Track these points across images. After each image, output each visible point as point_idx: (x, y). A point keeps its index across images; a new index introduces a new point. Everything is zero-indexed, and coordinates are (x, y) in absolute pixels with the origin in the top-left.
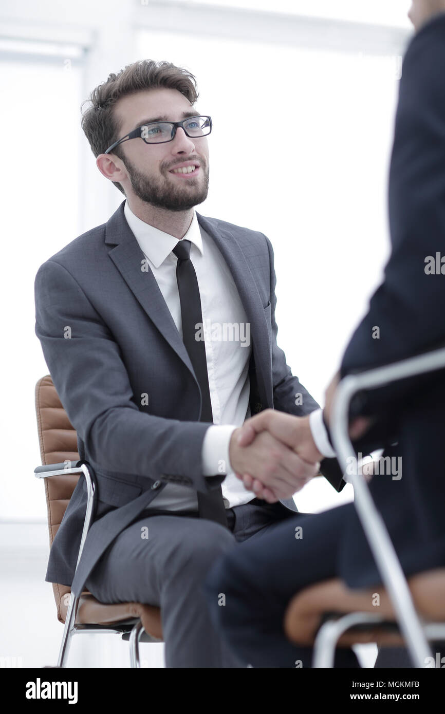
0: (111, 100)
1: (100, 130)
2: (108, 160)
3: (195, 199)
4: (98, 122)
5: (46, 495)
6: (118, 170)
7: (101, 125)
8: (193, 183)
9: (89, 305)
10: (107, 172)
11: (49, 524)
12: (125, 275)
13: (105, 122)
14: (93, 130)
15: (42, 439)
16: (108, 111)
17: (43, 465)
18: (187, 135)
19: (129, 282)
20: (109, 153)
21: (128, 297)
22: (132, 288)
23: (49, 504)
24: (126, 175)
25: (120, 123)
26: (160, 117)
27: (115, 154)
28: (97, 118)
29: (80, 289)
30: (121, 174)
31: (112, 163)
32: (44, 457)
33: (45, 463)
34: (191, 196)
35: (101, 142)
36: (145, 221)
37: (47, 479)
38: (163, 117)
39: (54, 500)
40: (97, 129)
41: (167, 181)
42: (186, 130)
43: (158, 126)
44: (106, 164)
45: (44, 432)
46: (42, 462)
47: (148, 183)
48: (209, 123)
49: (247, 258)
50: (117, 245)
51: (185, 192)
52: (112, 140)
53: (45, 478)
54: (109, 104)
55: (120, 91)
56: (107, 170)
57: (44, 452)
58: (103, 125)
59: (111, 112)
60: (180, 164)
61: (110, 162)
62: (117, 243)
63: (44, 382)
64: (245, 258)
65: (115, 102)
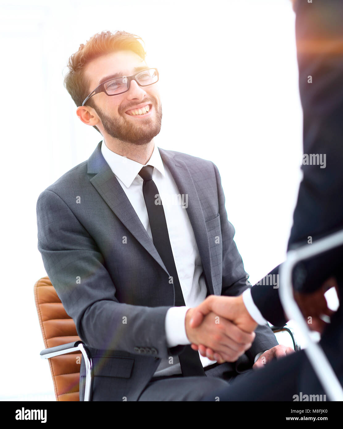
0: (80, 65)
1: (76, 88)
2: (84, 110)
3: (150, 134)
4: (73, 82)
5: (51, 372)
6: (93, 117)
7: (76, 85)
8: (147, 122)
9: (76, 220)
10: (85, 120)
11: (56, 395)
12: (103, 196)
13: (78, 83)
14: (72, 89)
15: (43, 328)
16: (79, 73)
17: (46, 348)
18: (139, 85)
19: (107, 200)
20: (85, 105)
21: (107, 212)
22: (110, 204)
23: (54, 379)
24: (99, 120)
25: (88, 81)
26: (117, 73)
27: (88, 105)
28: (73, 80)
29: (69, 209)
30: (95, 120)
31: (88, 113)
32: (47, 343)
33: (48, 347)
34: (147, 132)
35: (78, 97)
36: (117, 152)
37: (50, 359)
38: (118, 73)
39: (58, 375)
40: (74, 88)
41: (126, 121)
42: (138, 81)
43: (117, 81)
44: (83, 114)
45: (44, 322)
46: (45, 346)
47: (113, 123)
48: (156, 74)
49: (195, 182)
50: (96, 174)
51: (142, 130)
52: (85, 95)
53: (48, 359)
54: (79, 68)
55: (85, 58)
56: (86, 118)
57: (46, 338)
58: (77, 85)
59: (81, 74)
60: (135, 107)
61: (86, 112)
62: (96, 172)
63: (40, 283)
64: (193, 182)
65: (83, 66)
